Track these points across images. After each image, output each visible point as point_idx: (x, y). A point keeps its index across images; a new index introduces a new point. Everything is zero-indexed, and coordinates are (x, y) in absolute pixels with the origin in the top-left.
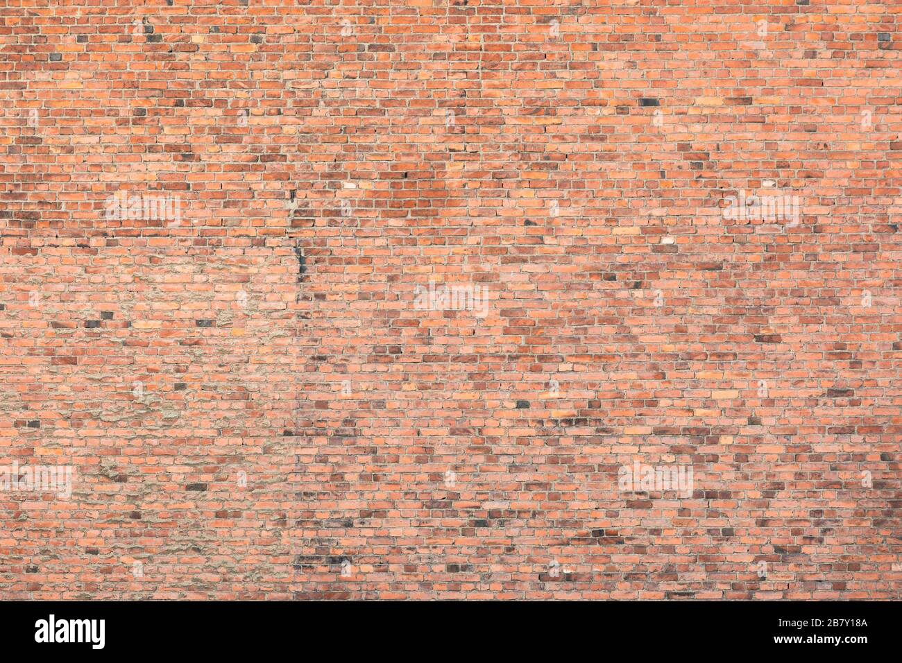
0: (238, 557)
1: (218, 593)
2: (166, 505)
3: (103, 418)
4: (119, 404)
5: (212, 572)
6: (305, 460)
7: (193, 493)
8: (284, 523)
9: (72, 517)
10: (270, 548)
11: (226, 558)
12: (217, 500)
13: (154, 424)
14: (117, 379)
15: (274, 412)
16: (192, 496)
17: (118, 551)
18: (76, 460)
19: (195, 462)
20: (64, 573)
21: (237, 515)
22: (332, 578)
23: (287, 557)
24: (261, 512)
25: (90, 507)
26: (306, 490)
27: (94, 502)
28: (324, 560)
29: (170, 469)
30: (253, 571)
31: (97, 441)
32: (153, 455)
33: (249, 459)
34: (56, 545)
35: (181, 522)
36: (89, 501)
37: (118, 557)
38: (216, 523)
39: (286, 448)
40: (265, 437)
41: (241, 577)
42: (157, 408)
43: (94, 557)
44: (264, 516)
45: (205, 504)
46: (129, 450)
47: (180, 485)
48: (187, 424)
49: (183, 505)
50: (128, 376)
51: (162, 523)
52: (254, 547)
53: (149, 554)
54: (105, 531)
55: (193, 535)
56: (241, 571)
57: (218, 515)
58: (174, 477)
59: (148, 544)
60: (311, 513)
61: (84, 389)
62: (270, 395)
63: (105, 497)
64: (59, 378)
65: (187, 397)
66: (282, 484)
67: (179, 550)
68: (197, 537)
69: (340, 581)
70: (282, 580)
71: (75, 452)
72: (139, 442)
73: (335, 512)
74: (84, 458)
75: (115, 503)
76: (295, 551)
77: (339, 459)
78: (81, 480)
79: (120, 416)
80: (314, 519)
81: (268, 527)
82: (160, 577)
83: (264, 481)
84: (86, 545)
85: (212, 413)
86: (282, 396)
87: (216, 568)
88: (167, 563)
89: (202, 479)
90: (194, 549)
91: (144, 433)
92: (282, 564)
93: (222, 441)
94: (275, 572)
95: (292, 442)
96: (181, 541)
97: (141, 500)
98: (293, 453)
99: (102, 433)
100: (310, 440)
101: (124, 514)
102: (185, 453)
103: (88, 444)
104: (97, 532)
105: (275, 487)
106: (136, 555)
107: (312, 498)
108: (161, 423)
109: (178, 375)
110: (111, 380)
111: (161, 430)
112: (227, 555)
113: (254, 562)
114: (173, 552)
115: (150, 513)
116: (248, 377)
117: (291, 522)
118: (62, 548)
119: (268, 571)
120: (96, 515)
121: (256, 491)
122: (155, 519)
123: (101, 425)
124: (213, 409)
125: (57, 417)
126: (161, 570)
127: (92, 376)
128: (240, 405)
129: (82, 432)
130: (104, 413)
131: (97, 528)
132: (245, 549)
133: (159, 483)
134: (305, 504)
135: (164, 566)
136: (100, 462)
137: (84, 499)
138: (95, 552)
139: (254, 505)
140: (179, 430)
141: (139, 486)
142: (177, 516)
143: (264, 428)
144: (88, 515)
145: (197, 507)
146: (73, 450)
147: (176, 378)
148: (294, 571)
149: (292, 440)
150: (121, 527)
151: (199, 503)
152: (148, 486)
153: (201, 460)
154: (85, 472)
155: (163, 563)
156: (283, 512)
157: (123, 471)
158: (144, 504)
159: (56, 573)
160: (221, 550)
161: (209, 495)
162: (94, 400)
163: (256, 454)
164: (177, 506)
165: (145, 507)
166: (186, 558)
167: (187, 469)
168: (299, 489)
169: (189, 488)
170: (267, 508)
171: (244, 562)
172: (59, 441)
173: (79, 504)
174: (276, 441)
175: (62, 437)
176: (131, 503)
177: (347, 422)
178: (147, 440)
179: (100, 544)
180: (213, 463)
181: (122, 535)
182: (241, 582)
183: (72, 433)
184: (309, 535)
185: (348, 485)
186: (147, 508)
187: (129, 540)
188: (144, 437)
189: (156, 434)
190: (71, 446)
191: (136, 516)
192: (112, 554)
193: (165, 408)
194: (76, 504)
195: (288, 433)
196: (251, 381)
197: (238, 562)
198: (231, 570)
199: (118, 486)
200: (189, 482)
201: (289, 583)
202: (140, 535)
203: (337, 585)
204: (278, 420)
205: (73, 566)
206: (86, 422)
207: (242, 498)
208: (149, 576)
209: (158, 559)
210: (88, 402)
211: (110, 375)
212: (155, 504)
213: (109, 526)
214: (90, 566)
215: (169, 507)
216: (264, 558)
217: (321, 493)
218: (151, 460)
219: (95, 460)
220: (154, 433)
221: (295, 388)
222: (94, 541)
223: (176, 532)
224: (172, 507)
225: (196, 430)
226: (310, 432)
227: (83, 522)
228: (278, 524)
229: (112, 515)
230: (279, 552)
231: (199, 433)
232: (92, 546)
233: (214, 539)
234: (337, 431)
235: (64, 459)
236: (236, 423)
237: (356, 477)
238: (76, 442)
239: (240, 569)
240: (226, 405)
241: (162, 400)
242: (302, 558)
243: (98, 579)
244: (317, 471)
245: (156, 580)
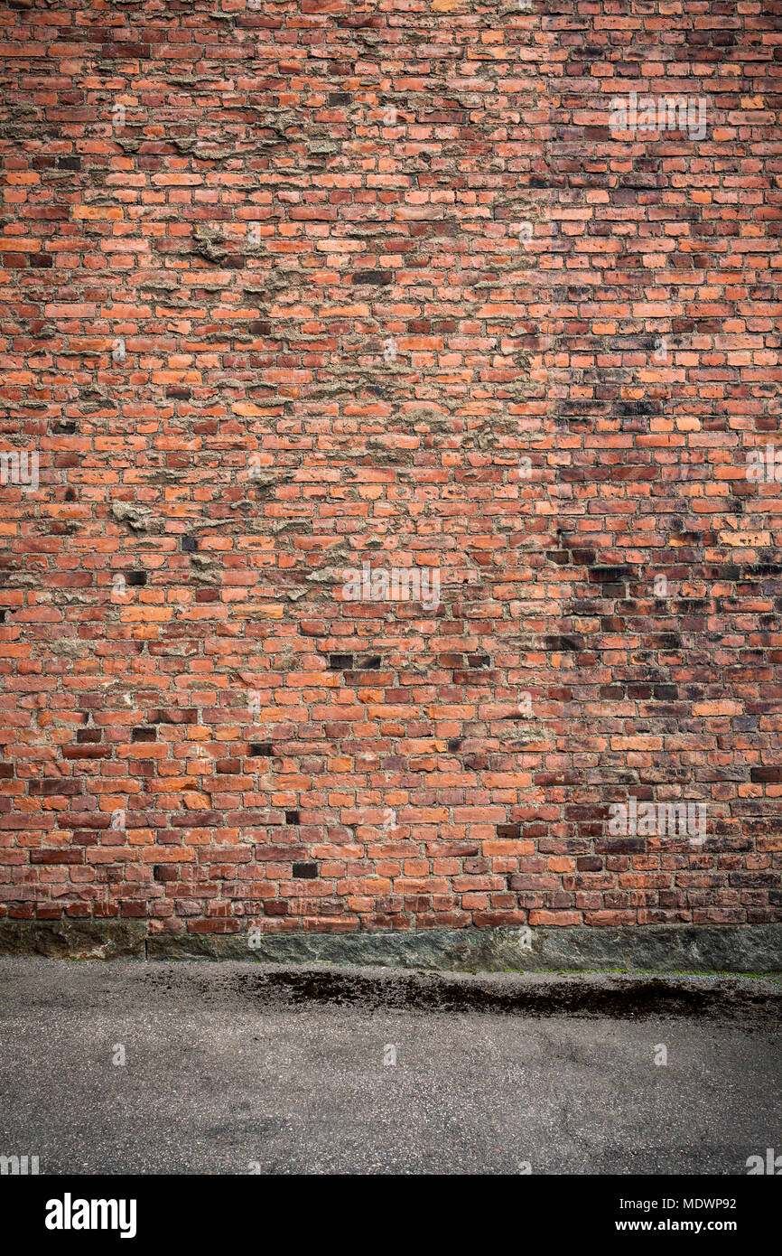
0: (453, 403)
1: (415, 470)
2: (316, 309)
3: (198, 153)
4: (228, 128)
5: (405, 432)
6: (570, 230)
7: (366, 290)
8: (535, 343)
9: (141, 331)
10: (510, 386)
11: (430, 406)
12: (411, 300)
13: (292, 163)
14: (223, 84)
15: (510, 145)
16: (365, 294)
17: (227, 392)
18: (149, 228)
19: (368, 232)
20: (126, 434)
21: (448, 327)
22: (625, 441)
23: (542, 404)
24: (492, 322)
25: (173, 314)
26: (572, 283)
27: (182, 304)
28: (609, 409)
29: (322, 245)
30: (480, 428)
31: (186, 195)
32: (292, 220)
33: (467, 227)
34: (109, 382)
35: (345, 339)
36: (174, 302)
37: (229, 405)
38: (411, 342)
39: (534, 209)
40: (495, 189)
41: (458, 439)
42: (298, 136)
43: (183, 404)
44: (497, 329)
45: (389, 308)
46: (246, 211)
47: (342, 274)
48: (353, 166)
49: (348, 310)
50: (244, 80)
51: (309, 342)
52: (482, 384)
53: (285, 399)
54: (203, 356)
55: (367, 362)
56: (458, 431)
57: (413, 328)
58: (331, 260)
59: (283, 379)
60: (582, 324)
61: (166, 101)
62: (504, 115)
63: (203, 296)
64: (116, 82)
65: (353, 117)
66: (528, 273)
67: (341, 391)
68: (375, 367)
69: (638, 446)
70: (535, 445)
71: (146, 214)
72: (266, 196)
73: (628, 322)
74: (164, 225)
75: (222, 305)
76: (555, 391)
77: (632, 228)
78: (158, 265)
79: (228, 151)
80: (589, 335)
81: (507, 349)
82: (306, 441)
83: (497, 266)
84: (166, 382)
85: (398, 147)
86: (527, 117)
87: (411, 424)
88: (320, 414)
89: (382, 264)
90: (369, 389)
91: (276, 179)
92: (534, 416)
93: (417, 196)
94: (520, 429)
95: (543, 197)
96: (346, 374)
97: (270, 300)
98: (548, 216)
99: (197, 179)
100: (578, 194)
101: (239, 325)
102: (349, 217)
103: (172, 200)
104: (188, 359)
105: (515, 278)
106: (260, 401)
107: (584, 297)
108: (304, 163)
109: (336, 79)
110: (213, 87)
111: (306, 176)
112: (433, 400)
113: (482, 412)
114: (331, 394)
115: (287, 323)
116: (464, 83)
117: (548, 341)
118: (122, 388)
119: (509, 429)
120: (186, 327)
121: (483, 283)
122: (295, 335)
123: (194, 165)
124: (399, 140)
125: (113, 151)
126: (307, 427)
127: (180, 79)
128: (449, 132)
129: (160, 179)
130: (200, 144)
131: (189, 352)
132: (463, 389)
133: (301, 270)
134: (572, 307)
135: (313, 421)
136: (194, 231)
137: (162, 298)
138: (184, 395)
139: (477, 310)
140: (339, 176)
141: (266, 274)
142: (336, 330)
143: (493, 172)
144: (170, 327)
145: (374, 313)
146: (141, 210)
147: (331, 84)
148: (555, 429)
149: (545, 194)
150: (233, 349)
151: (378, 306)
152: (284, 275)
153: (380, 229)
154: (165, 249)
155: (311, 415)
156: (533, 322)
157: (237, 248)
158: (276, 307)
159: (111, 434)
160: (420, 390)
161: (397, 292)
162: (184, 122)
163: (482, 218)
164: (338, 311)
165: (277, 313)
166: (354, 405)
167: (355, 245)
168: (560, 279)
169: (359, 279)
170: (504, 314)
171: (464, 413)
172: (116, 194)
173: (154, 309)
174: (516, 194)
175: (122, 187)
176: (251, 306)
177: (642, 162)
178: (280, 193)
179: (194, 380)
180: (401, 235)
181: (235, 365)
182: (457, 450)
183: (139, 180)
184: (580, 362)
185: (648, 273)
186: (280, 314)
187: (247, 373)
188: (275, 187)
189: (296, 183)
190: (139, 202)
191: (261, 329)
192: (217, 398)
193: (313, 137)
194: (147, 308)
195: (538, 183)
196: (469, 91)
197: (452, 412)
198: (440, 428)
199: (225, 275)
200: (358, 266)
201: (547, 451)
202: (269, 364)
203: (634, 453)
204: (523, 155)
205: (143, 422)
206: (167, 160)
207: (457, 298)
208: (286, 439)
209: (303, 407)
210: (169, 125)
211: (210, 77)
212: (298, 308)
213: (211, 347)
214: (175, 422)
215: (322, 313)
216: (499, 405)
217: (600, 288)
218: (289, 229)
219: (185, 229)
220: (293, 180)
221: (547, 104)
222: (183, 374)
223: (335, 359)
224: (328, 313)
225: (371, 176)
226: (577, 179)
227: (160, 339)
228: (523, 344)
229: (216, 327)
230: (527, 394)
231: (374, 180)
232: (179, 385)
233: (407, 370)
234: (626, 179)
235: (128, 227)
236: (442, 163)
237: (661, 260)
238: (148, 196)
239: (456, 425)
240: (424, 132)
241: (307, 122)
242: (570, 405)
243: (191, 445)
244: (591, 249)
245: (299, 446)
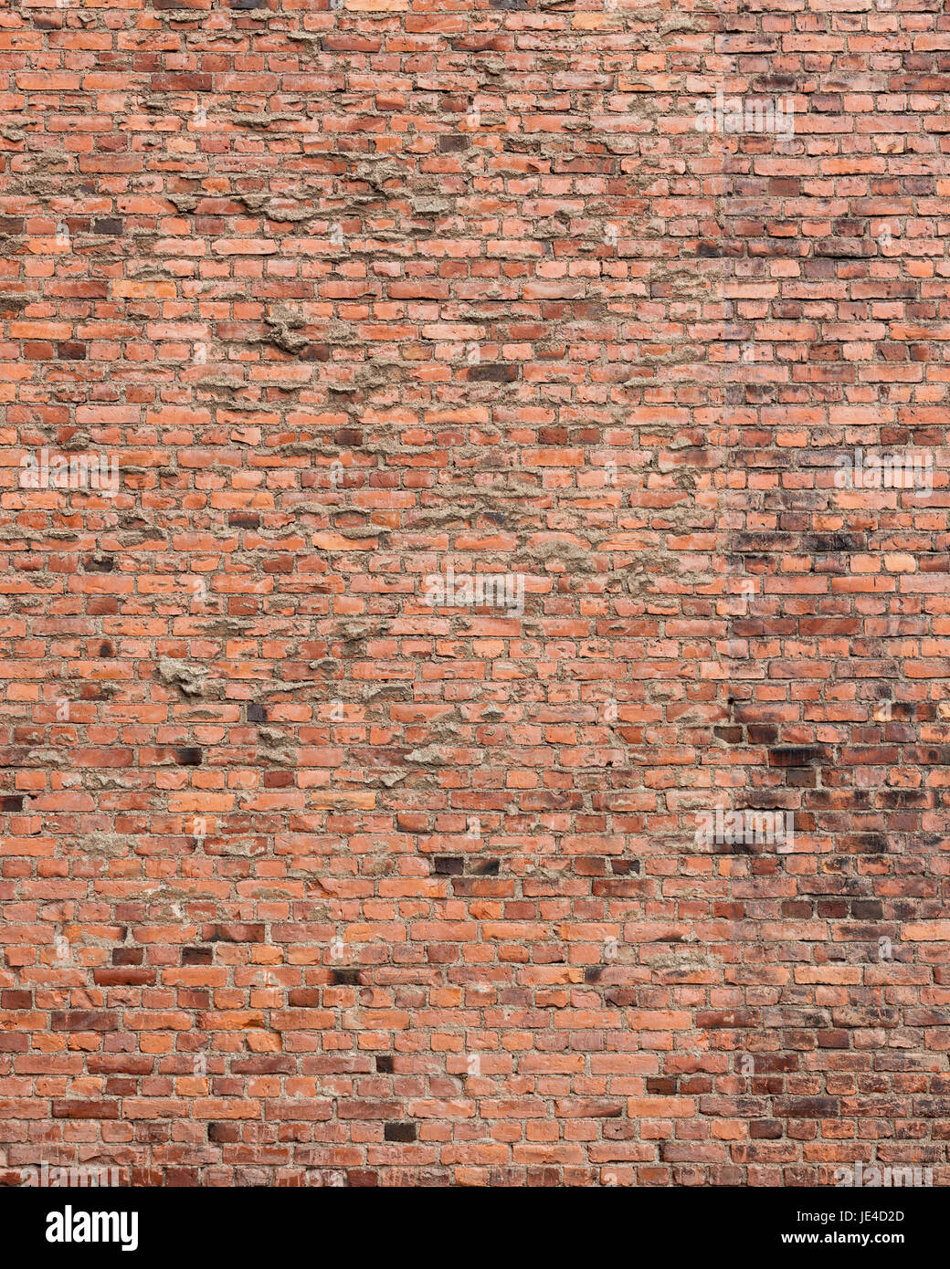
0: (595, 535)
1: (546, 621)
2: (421, 412)
3: (271, 213)
4: (311, 181)
5: (533, 572)
6: (749, 311)
7: (485, 388)
8: (702, 457)
9: (198, 441)
10: (670, 514)
11: (565, 538)
12: (542, 402)
13: (391, 225)
14: (305, 124)
15: (672, 201)
16: (484, 394)
17: (306, 520)
18: (209, 309)
19: (489, 314)
20: (177, 572)
21: (590, 436)
22: (818, 585)
23: (711, 536)
24: (646, 430)
25: (239, 419)
26: (751, 380)
27: (249, 406)
28: (797, 543)
29: (430, 331)
30: (631, 567)
31: (257, 266)
32: (392, 299)
33: (615, 307)
34: (157, 506)
35: (455, 454)
36: (239, 404)
37: (308, 535)
38: (542, 456)
39: (702, 284)
40: (652, 258)
41: (601, 581)
42: (400, 190)
43: (250, 534)
44: (654, 440)
45: (514, 412)
46: (332, 287)
47: (455, 368)
48: (470, 228)
49: (462, 415)
50: (331, 119)
51: (411, 455)
52: (632, 510)
53: (380, 528)
54: (276, 473)
55: (486, 482)
56: (601, 570)
57: (544, 438)
58: (441, 350)
59: (377, 503)
60: (764, 433)
61: (231, 147)
62: (665, 162)
63: (276, 396)
64: (168, 122)
65: (471, 166)
66: (694, 367)
67: (452, 518)
68: (496, 488)
69: (834, 592)
70: (701, 590)
71: (205, 291)
72: (359, 268)
73: (823, 431)
74: (227, 305)
75: (300, 408)
76: (727, 520)
77: (829, 309)
78: (219, 356)
79: (310, 210)
80: (773, 448)
81: (665, 465)
82: (407, 582)
83: (653, 358)
84: (229, 505)
85: (528, 204)
86: (695, 166)
87: (541, 561)
88: (425, 548)
89: (506, 355)
90: (488, 517)
91: (371, 246)
92: (700, 552)
93: (553, 268)
94: (682, 569)
95: (715, 269)
96: (458, 497)
97: (362, 401)
98: (720, 292)
99: (270, 246)
100: (760, 266)
101: (322, 433)
102: (464, 294)
103: (238, 273)
104: (256, 476)
105: (677, 374)
106: (349, 531)
107: (766, 399)
108: (407, 225)
109: (449, 117)
110: (291, 127)
111: (409, 242)
112: (570, 531)
113: (633, 546)
114: (439, 523)
115: (381, 432)
116: (613, 121)
117: (718, 455)
118: (172, 514)
119: (667, 568)
120: (254, 435)
121: (635, 381)
122: (393, 446)
123: (267, 228)
124: (529, 196)
125: (164, 211)
126: (408, 565)
127: (250, 118)
128: (594, 185)
129: (223, 245)
130: (274, 201)
131: (258, 468)
132: (608, 516)
133: (403, 363)
134: (751, 411)
135: (416, 556)
136: (266, 313)
137: (224, 399)
138: (252, 523)
139: (628, 415)
140: (451, 242)
141: (357, 368)
142: (447, 441)
143: (650, 237)
144: (235, 436)
145: (494, 419)
146: (199, 286)
147: (442, 124)
148: (728, 568)
149: (717, 265)
150: (314, 465)
151: (500, 410)
152: (378, 369)
153: (503, 310)
154: (229, 336)
155: (413, 549)
156: (700, 431)
157: (320, 335)
158: (369, 411)
159: (158, 573)
160: (553, 517)
161: (524, 392)
162: (253, 173)
163: (635, 296)
164: (449, 415)
165: (370, 418)
166: (468, 536)
167: (471, 330)
168: (735, 375)
169: (476, 374)
170: (663, 420)
171: (609, 547)
172: (167, 265)
173: (214, 412)
174: (680, 265)
175: (175, 257)
176: (338, 409)
177: (843, 224)
178: (376, 264)
179: (264, 505)
180: (531, 318)
181: (316, 485)
182: (600, 595)
183: (197, 247)
184: (757, 481)
185: (850, 367)
186: (375, 420)
187: (332, 495)
188: (370, 256)
189: (396, 251)
190: (196, 276)
191: (350, 439)
192: (292, 527)
193: (419, 192)
194: (206, 411)
195: (708, 251)
196: (620, 132)
197: (594, 545)
198: (578, 567)
199: (305, 370)
200: (475, 358)
201: (716, 596)
202: (359, 484)
203: (829, 601)
204: (689, 215)
205: (198, 557)
206: (232, 222)
207: (602, 399)
208: (381, 580)
209: (402, 539)
210: (235, 177)
211: (288, 116)
212: (397, 412)
213: (285, 461)
214: (240, 557)
215: (428, 418)
216: (655, 537)
217: (787, 387)
218: (386, 310)
219: (255, 310)
220: (392, 248)
221: (721, 148)
222: (250, 496)
223: (445, 478)
224: (436, 419)
225: (492, 242)
226: (759, 246)
227: (221, 452)
228: (686, 459)
229: (293, 436)
230: (691, 523)
231: (496, 248)
232: (246, 510)
233: (537, 492)
234: (822, 245)
235: (181, 307)
236: (585, 225)
237: (868, 350)
238: (207, 268)
239: (599, 563)
240: (561, 185)
241: (412, 172)
242: (747, 538)
243: (259, 588)
244: (776, 336)
245: (398, 589)
